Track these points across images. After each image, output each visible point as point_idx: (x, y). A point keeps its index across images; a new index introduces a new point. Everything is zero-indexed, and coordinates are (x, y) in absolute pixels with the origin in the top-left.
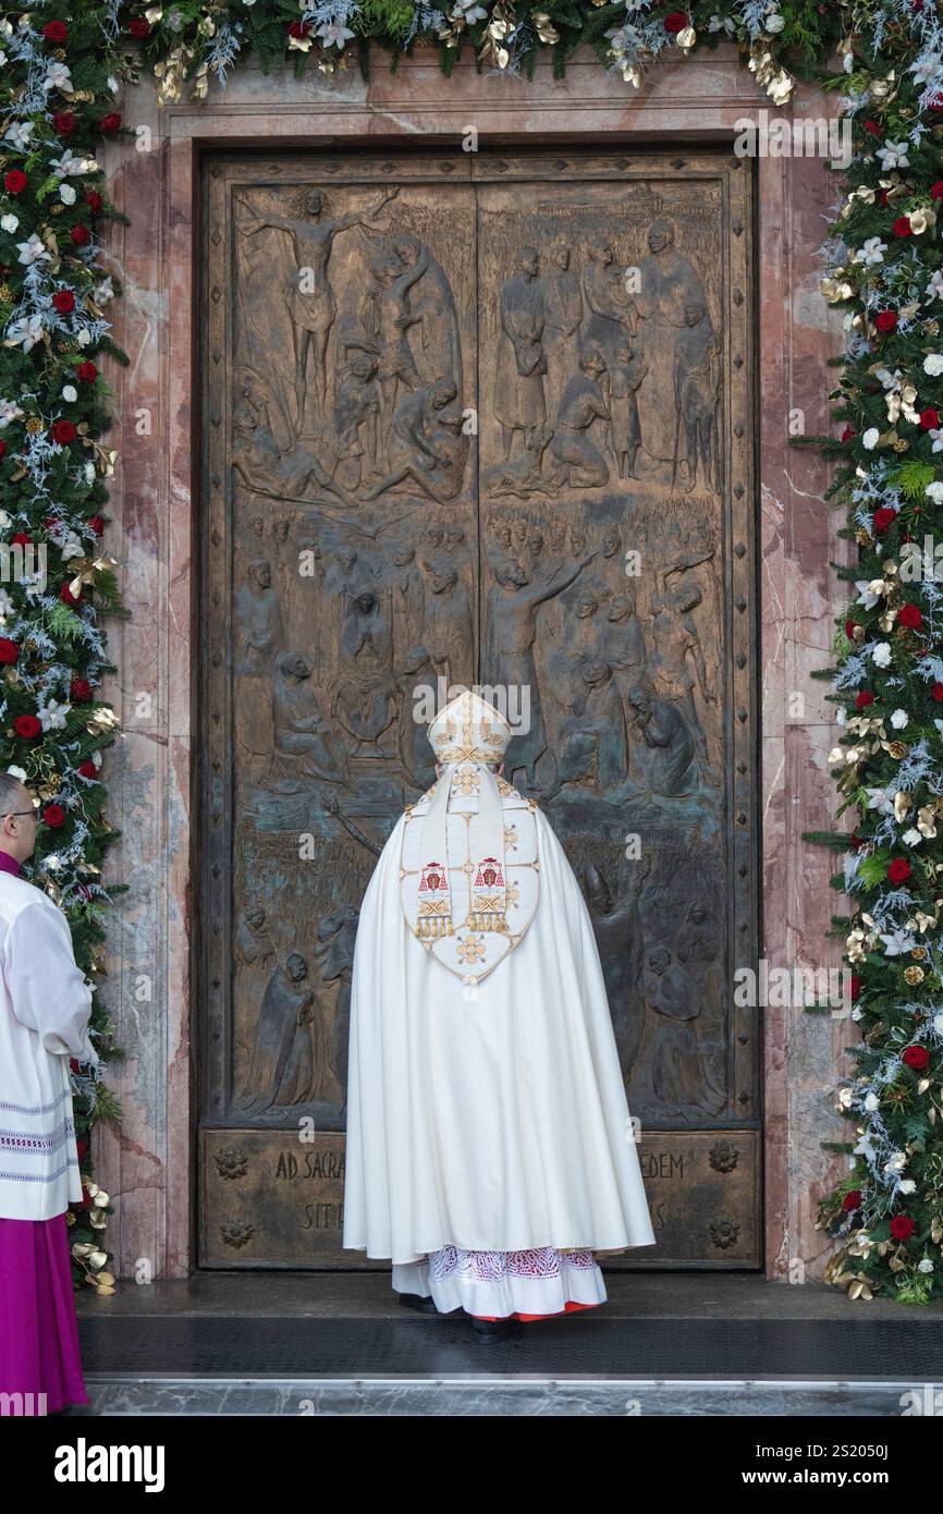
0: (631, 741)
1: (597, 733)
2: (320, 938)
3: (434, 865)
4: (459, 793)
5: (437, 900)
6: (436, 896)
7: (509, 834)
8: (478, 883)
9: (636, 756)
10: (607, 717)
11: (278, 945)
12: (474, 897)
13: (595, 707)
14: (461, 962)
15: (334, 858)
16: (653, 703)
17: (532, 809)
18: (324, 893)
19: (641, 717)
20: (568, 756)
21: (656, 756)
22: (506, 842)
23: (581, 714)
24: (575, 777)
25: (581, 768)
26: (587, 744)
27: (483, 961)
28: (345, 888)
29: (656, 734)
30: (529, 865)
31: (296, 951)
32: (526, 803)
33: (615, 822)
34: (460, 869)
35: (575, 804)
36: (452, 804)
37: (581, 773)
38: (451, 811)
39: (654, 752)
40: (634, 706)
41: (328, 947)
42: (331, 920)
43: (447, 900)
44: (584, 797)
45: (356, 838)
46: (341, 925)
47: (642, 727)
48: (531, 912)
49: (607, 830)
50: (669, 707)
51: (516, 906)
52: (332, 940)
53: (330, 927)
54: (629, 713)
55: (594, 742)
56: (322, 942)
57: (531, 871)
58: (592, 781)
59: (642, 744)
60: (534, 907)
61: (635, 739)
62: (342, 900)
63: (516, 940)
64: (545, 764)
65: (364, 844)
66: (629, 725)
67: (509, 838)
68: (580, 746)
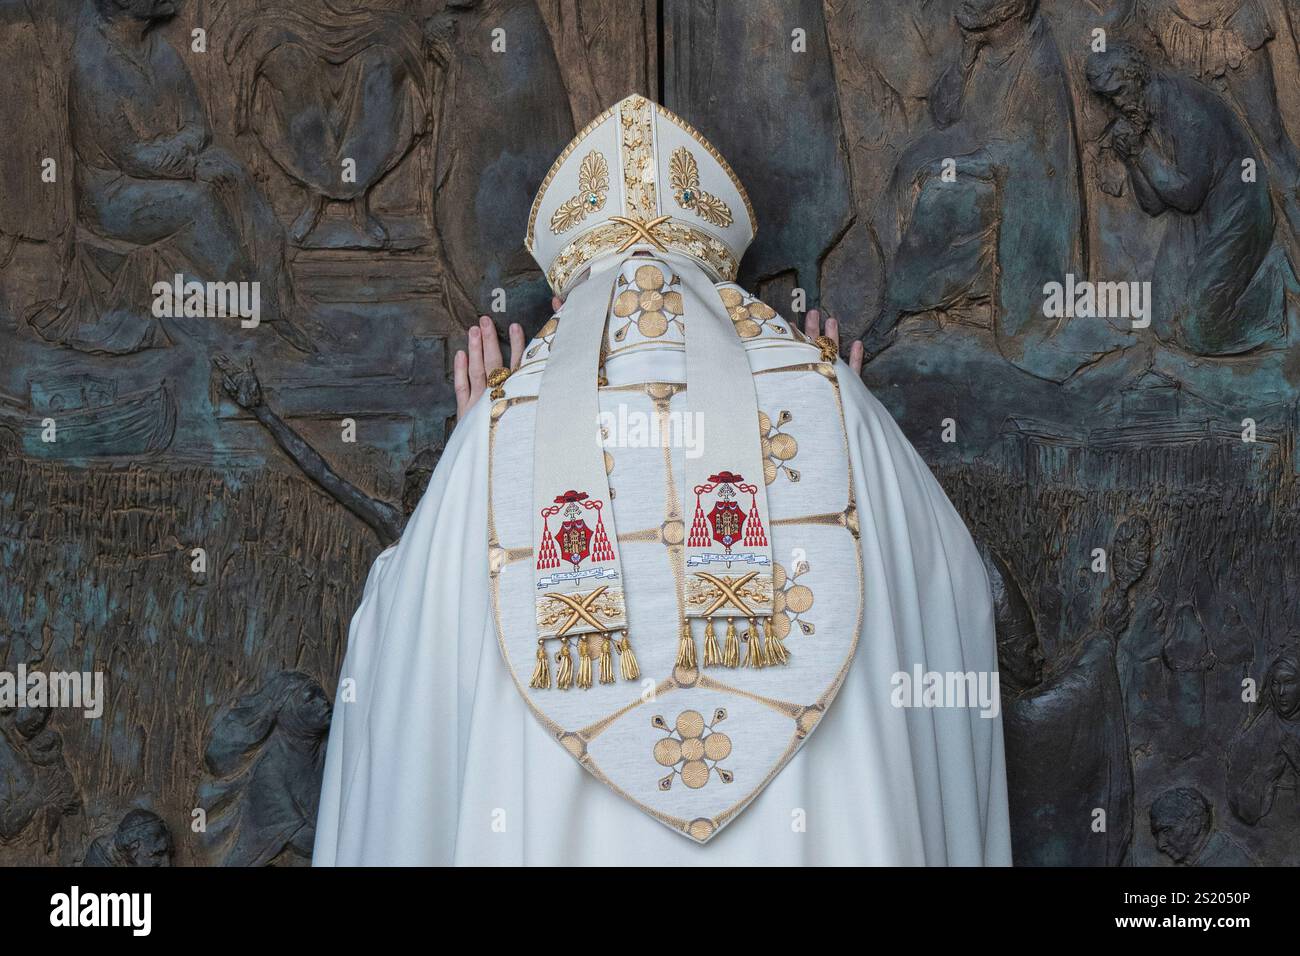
0: (1094, 196)
1: (995, 175)
2: (211, 765)
3: (572, 497)
4: (633, 335)
5: (587, 588)
6: (584, 578)
7: (774, 437)
8: (697, 539)
9: (1107, 237)
10: (1026, 128)
11: (92, 785)
12: (689, 576)
13: (988, 98)
14: (666, 784)
15: (251, 536)
16: (1155, 89)
17: (827, 368)
18: (222, 634)
19: (1122, 127)
20: (914, 241)
21: (1167, 240)
22: (767, 458)
23: (951, 121)
24: (934, 301)
25: (952, 274)
26: (967, 208)
27: (727, 778)
28: (281, 621)
29: (1163, 174)
30: (833, 519)
31: (143, 802)
32: (807, 352)
33: (1047, 427)
34: (651, 535)
35: (936, 377)
36: (611, 366)
37: (954, 289)
38: (615, 380)
39: (1158, 228)
40: (1103, 97)
41: (233, 789)
42: (243, 712)
43: (615, 587)
44: (961, 357)
45: (314, 480)
46: (270, 726)
47: (1125, 155)
48: (847, 644)
49: (1027, 449)
50: (1202, 99)
51: (807, 629)
52: (246, 768)
53: (240, 734)
54: (1089, 115)
55: (989, 200)
56: (215, 772)
57: (839, 533)
58: (984, 313)
59: (1126, 205)
60: (854, 630)
61: (1103, 187)
62: (272, 655)
63: (811, 721)
64: (849, 261)
65: (336, 497)
66: (1089, 152)
67: (777, 448)
68: (948, 212)
